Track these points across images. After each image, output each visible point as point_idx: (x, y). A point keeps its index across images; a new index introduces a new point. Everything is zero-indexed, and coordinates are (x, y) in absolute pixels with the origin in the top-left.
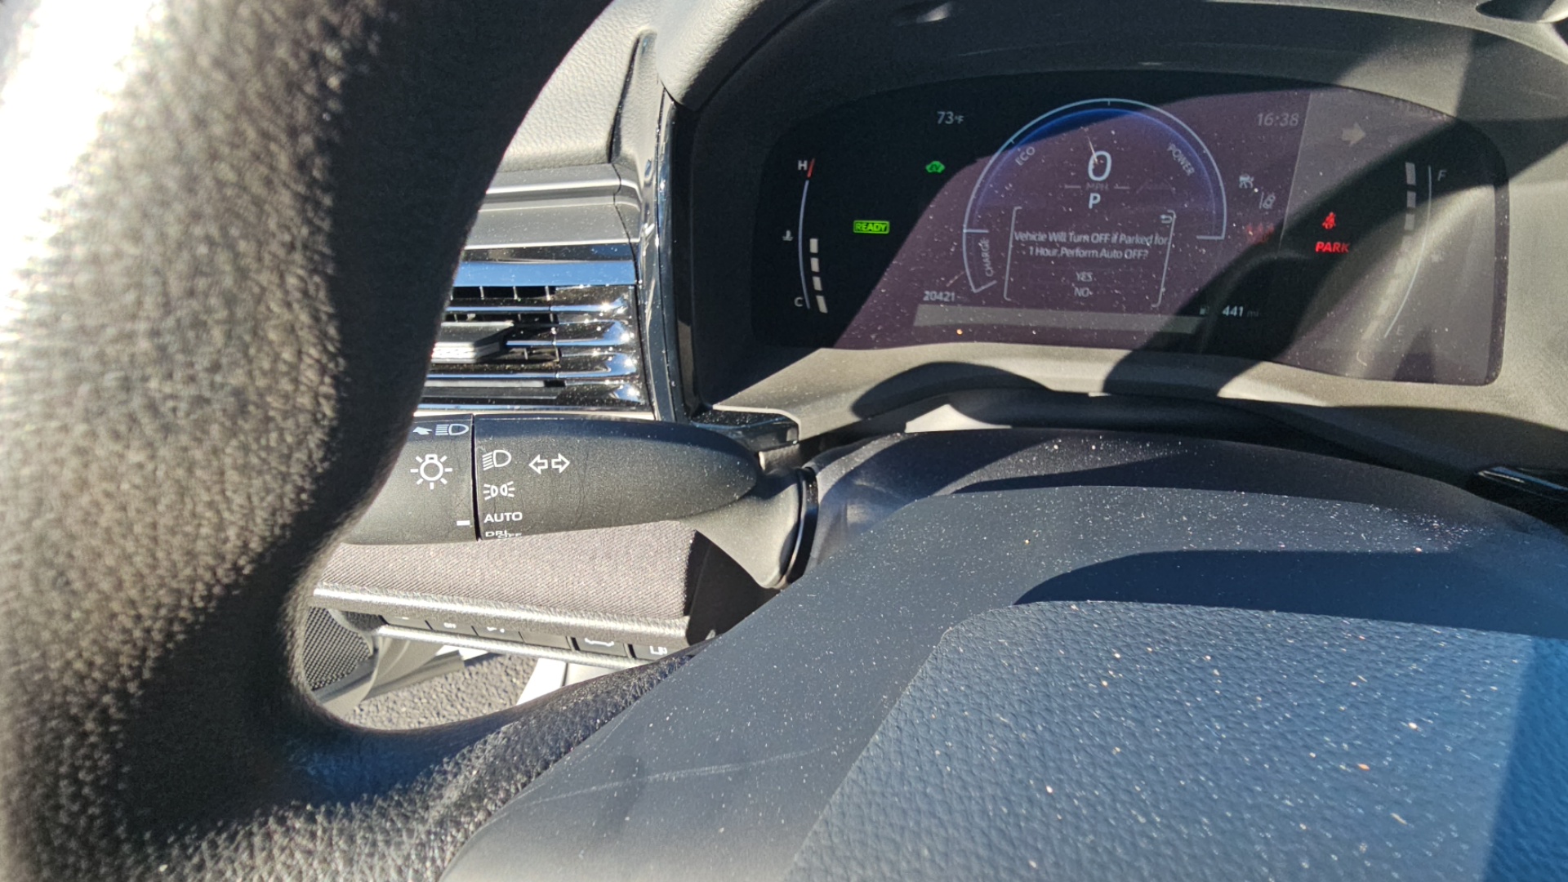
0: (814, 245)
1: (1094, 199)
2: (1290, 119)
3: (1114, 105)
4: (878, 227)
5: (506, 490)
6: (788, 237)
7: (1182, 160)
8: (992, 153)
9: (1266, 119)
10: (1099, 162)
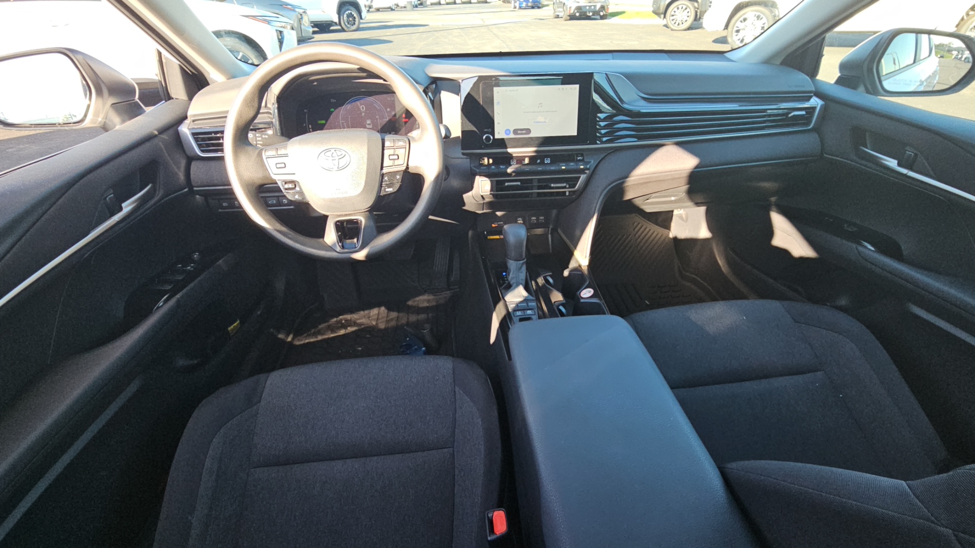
0: (310, 126)
1: (363, 114)
2: (392, 99)
3: (363, 97)
4: (323, 122)
5: (260, 139)
6: (304, 125)
7: (377, 106)
8: (343, 105)
9: (389, 99)
10: (362, 108)
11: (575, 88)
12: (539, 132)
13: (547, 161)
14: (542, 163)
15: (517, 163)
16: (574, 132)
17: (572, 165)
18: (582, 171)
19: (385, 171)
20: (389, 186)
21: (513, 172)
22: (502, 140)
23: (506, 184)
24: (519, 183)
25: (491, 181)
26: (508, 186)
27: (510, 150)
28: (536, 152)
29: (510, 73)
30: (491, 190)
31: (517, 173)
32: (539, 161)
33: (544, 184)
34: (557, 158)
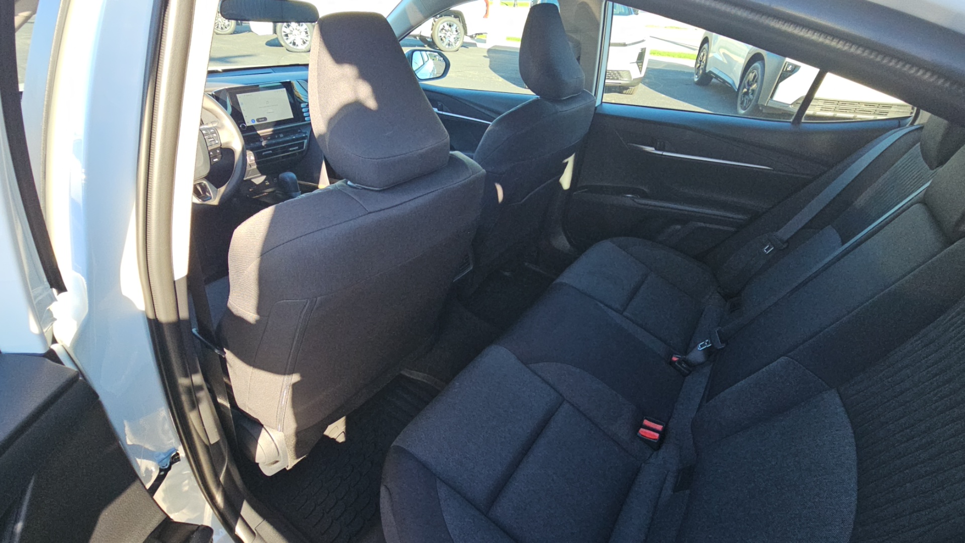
11: (284, 90)
12: (271, 119)
13: (281, 136)
14: (279, 137)
15: (265, 140)
16: (292, 116)
17: (297, 136)
18: (304, 138)
19: (209, 149)
20: (215, 157)
21: (266, 145)
22: (252, 127)
23: (263, 154)
24: (271, 152)
25: (254, 153)
26: (266, 154)
27: (259, 132)
28: (273, 131)
29: (243, 84)
30: (255, 160)
31: (267, 145)
32: (276, 137)
33: (285, 150)
34: (287, 132)
